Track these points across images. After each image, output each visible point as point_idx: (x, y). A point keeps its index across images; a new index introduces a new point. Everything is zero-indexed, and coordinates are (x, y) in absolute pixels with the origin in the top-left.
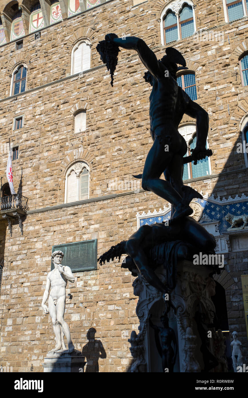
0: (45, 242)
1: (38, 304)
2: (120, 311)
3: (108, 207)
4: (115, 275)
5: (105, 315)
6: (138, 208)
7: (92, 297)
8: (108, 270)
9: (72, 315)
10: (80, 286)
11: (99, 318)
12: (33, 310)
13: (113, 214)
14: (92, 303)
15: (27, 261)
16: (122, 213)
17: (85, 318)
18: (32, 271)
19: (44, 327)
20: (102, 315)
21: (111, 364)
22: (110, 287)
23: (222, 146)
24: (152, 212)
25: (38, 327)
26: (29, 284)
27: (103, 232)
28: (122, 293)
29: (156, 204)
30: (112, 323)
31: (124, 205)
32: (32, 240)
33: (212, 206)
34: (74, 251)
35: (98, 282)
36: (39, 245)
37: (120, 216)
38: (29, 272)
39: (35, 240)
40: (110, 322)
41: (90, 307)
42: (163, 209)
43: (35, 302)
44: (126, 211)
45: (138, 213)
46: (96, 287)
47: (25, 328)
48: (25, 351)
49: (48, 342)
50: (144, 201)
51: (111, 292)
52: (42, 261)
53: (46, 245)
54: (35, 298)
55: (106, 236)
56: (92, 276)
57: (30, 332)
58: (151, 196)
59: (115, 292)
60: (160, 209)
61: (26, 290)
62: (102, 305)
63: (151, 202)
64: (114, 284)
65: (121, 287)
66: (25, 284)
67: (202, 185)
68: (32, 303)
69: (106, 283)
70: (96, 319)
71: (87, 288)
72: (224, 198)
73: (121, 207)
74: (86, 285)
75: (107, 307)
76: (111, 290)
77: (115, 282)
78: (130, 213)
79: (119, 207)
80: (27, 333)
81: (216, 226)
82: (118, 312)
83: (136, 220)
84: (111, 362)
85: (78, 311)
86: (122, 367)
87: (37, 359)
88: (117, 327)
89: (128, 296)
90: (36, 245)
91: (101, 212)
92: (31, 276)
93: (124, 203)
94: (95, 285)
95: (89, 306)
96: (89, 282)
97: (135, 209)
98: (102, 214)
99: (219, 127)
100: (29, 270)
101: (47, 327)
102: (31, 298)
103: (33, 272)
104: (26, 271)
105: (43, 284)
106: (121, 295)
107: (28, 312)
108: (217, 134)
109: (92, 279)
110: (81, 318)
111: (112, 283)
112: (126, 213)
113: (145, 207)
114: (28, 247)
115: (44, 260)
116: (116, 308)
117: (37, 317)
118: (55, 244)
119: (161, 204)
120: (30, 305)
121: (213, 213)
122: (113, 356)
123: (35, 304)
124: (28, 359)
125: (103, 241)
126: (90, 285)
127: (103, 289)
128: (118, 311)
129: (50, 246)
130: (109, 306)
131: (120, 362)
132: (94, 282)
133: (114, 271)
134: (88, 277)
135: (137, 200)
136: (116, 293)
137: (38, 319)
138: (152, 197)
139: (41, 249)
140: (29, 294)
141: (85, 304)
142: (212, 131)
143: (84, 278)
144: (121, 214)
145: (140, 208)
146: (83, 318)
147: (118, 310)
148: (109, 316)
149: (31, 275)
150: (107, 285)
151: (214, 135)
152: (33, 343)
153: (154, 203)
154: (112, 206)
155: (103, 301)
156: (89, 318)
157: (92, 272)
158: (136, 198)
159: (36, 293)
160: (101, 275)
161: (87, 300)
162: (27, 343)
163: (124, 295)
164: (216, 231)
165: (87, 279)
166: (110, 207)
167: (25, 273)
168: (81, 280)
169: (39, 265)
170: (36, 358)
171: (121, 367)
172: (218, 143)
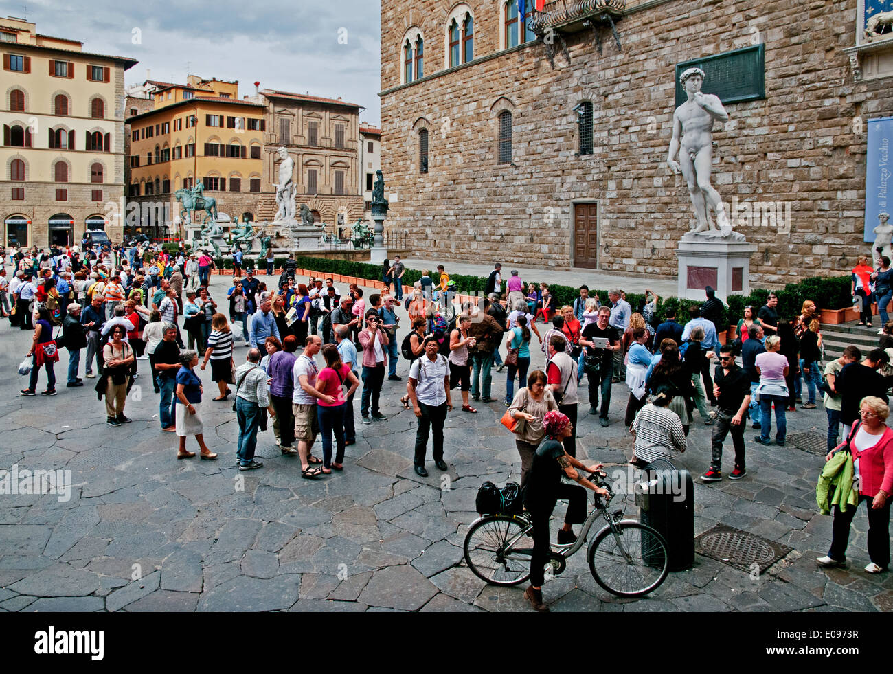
0: (663, 58)
1: (656, 159)
2: (811, 169)
4: (804, 106)
5: (780, 175)
7: (755, 146)
8: (789, 98)
9: (717, 175)
10: (732, 128)
11: (770, 181)
12: (649, 168)
14: (755, 156)
15: (630, 92)
17: (743, 179)
18: (642, 108)
19: (668, 193)
20: (775, 175)
21: (793, 253)
22: (791, 128)
25: (659, 193)
26: (638, 128)
27: (776, 30)
28: (816, 138)
30: (796, 187)
32: (637, 58)
34: (718, 69)
35: (766, 121)
36: (651, 65)
38: (637, 110)
39: (643, 57)
40: (791, 186)
41: (751, 163)
43: (652, 155)
46: (761, 129)
47: (637, 195)
48: (640, 227)
49: (676, 215)
51: (794, 137)
52: (658, 90)
53: (663, 63)
54: (648, 150)
55: (782, 37)
56: (756, 111)
57: (647, 200)
59: (801, 136)
61: (634, 138)
62: (775, 158)
64: (800, 122)
65: (814, 127)
66: (631, 130)
68: (646, 156)
69: (783, 121)
70: (762, 181)
71: (745, 132)
74: (742, 126)
75: (786, 163)
76: (794, 133)
77: (802, 119)
80: (640, 201)
82: (809, 171)
84: (793, 249)
85: (728, 168)
86: (815, 258)
87: (662, 239)
88: (805, 195)
89: (830, 141)
90: (645, 65)
92: (640, 116)
94: (760, 125)
95: (749, 161)
96: (749, 121)
100: (637, 107)
101: (674, 193)
102: (644, 150)
103: (644, 110)
104: (630, 109)
105: (663, 127)
106: (814, 141)
107: (640, 171)
109: (755, 115)
110: (734, 179)
111: (796, 120)
114: (631, 69)
115: (661, 89)
116: (804, 163)
117: (655, 179)
118: (680, 61)
120: (642, 161)
122: (796, 241)
123: (651, 160)
124: (646, 238)
125: (777, 45)
126: (750, 126)
127: (776, 131)
128: (807, 169)
129: (670, 64)
130: (789, 161)
131: (811, 250)
132: (758, 120)
133: (800, 99)
134: (746, 113)
136: (802, 139)
137: (657, 181)
139: (656, 71)
140: (640, 144)
141: (741, 158)
143: (739, 115)
146: (739, 180)
147: (807, 166)
148: (790, 176)
149: (641, 113)
150: (786, 126)
152: (653, 216)
155: (778, 151)
156: (749, 181)
157: (754, 104)
159: (652, 142)
160: (773, 108)
161: (746, 152)
162: (642, 215)
163: (821, 141)
165: (744, 115)
167: (630, 112)
168: (733, 118)
169: (652, 97)
170: (659, 237)
171: (811, 258)
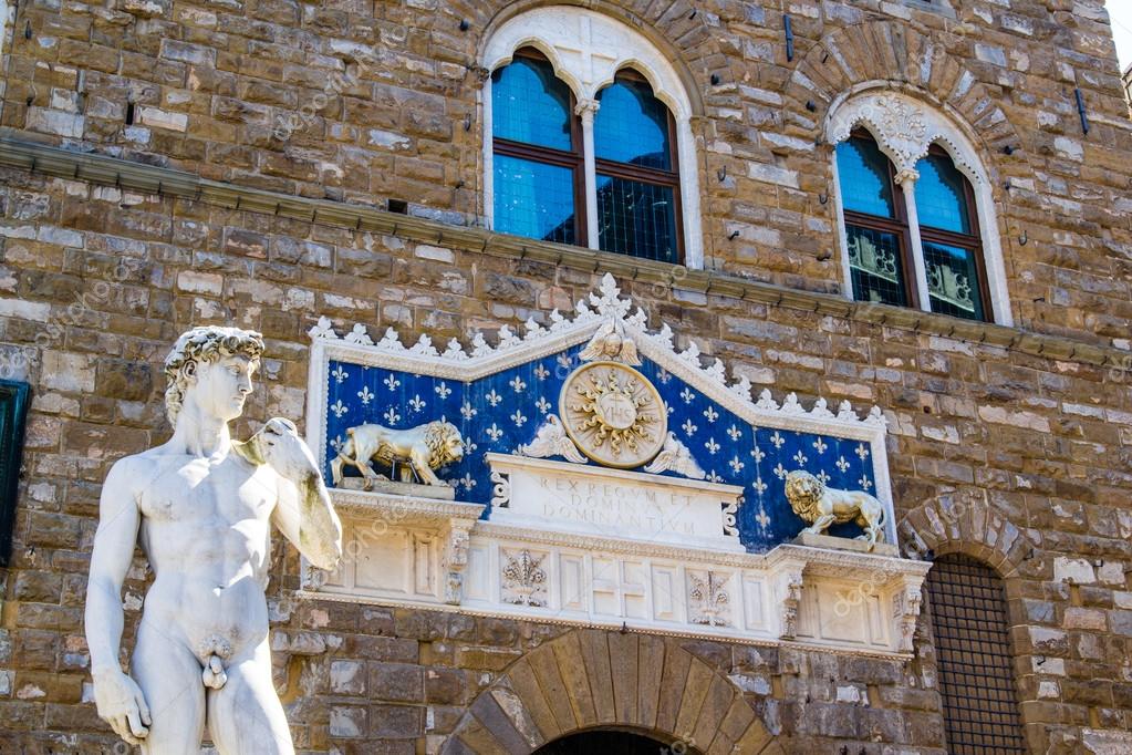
3: (121, 230)
6: (319, 300)
13: (156, 281)
16: (217, 290)
23: (755, 170)
24: (408, 341)
27: (75, 360)
29: (425, 311)
31: (230, 251)
33: (711, 415)
37: (200, 303)
42: (467, 347)
44: (242, 286)
45: (324, 322)
50: (357, 271)
55: (91, 387)
58: (401, 261)
60: (454, 345)
63: (397, 293)
67: (665, 302)
72: (766, 394)
73: (217, 260)
78: (265, 304)
79: (200, 256)
81: (725, 506)
83: (303, 358)
91: (73, 239)
93: (231, 243)
97: (301, 297)
98: (79, 254)
99: (748, 91)
108: (738, 115)
112: (246, 299)
113: (361, 305)
119: (457, 319)
121: (713, 447)
125: (72, 407)
127: (35, 693)
135: (319, 254)
138: (407, 268)
142: (717, 89)
144: (207, 296)
145: (333, 300)
150: (77, 679)
151: (725, 113)
153: (416, 301)
154: (150, 229)
158: (308, 240)
164: (726, 533)
166: (140, 236)
172: (741, 153)
